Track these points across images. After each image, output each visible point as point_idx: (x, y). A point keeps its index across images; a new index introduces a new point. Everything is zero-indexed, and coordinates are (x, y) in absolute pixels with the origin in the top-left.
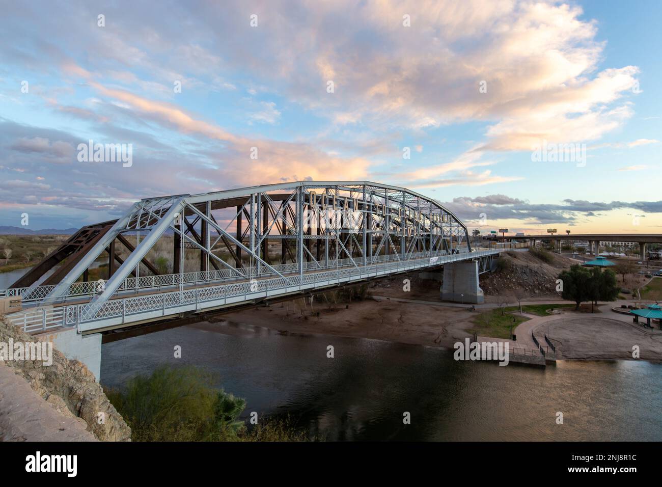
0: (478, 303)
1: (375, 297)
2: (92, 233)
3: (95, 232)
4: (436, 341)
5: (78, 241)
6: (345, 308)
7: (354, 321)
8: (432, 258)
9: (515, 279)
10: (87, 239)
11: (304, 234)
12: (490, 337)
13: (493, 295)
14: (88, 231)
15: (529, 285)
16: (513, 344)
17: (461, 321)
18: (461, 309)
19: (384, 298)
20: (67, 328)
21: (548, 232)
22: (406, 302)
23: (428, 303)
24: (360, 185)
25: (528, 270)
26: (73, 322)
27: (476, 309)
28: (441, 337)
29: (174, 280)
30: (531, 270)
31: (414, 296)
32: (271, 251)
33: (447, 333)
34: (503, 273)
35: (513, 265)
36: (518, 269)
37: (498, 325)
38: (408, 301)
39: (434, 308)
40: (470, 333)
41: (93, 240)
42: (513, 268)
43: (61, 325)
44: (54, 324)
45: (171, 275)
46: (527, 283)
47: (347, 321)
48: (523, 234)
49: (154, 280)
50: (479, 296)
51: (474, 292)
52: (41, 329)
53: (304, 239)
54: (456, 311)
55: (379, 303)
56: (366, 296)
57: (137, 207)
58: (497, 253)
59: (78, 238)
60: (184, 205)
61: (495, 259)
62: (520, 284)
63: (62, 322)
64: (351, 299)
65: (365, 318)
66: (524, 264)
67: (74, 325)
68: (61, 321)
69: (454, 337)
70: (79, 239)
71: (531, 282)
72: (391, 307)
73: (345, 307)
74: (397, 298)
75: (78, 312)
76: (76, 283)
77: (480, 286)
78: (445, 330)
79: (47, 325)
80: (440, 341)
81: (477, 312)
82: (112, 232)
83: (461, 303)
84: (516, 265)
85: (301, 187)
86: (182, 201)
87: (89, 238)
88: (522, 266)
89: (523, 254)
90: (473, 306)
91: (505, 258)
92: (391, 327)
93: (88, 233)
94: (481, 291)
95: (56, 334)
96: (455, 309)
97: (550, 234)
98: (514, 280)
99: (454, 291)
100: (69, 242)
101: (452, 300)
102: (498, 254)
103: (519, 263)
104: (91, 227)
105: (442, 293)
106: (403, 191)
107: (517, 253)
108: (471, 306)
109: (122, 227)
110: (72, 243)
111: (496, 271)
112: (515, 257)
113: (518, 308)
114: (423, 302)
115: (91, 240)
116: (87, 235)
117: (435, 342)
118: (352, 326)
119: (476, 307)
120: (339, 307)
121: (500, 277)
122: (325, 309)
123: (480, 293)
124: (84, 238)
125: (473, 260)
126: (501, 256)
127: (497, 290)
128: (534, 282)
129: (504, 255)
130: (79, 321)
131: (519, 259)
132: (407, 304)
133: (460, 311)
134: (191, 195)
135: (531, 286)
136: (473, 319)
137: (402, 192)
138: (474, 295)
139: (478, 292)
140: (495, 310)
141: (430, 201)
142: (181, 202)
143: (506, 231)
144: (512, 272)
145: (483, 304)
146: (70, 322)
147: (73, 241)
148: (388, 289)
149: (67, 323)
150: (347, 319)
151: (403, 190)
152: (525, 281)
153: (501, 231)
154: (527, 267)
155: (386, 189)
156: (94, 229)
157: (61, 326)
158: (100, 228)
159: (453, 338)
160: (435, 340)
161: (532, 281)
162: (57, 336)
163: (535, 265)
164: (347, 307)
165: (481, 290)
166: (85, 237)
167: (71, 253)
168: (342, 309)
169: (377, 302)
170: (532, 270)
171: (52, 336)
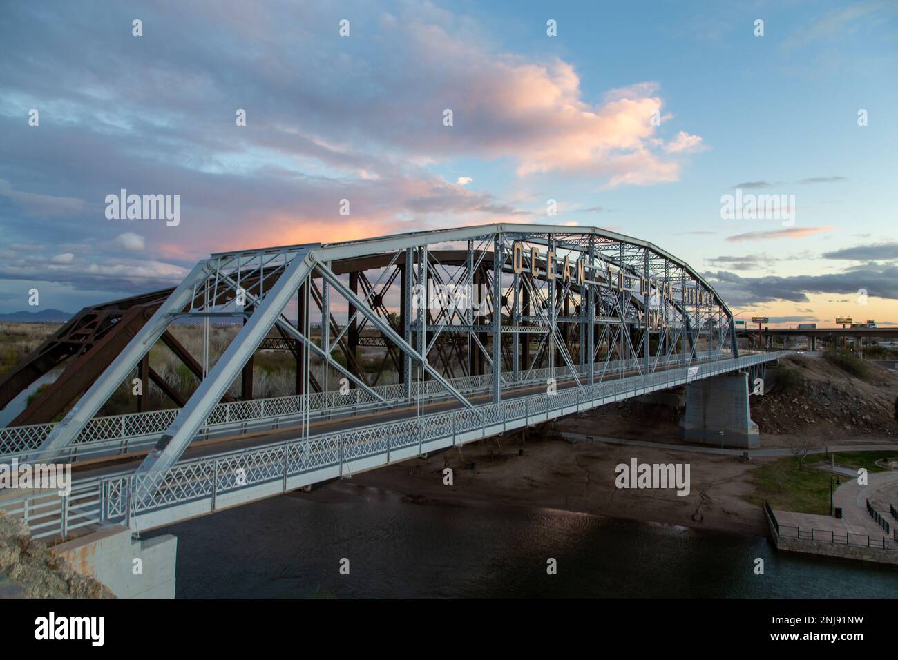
0: (750, 447)
1: (564, 435)
2: (104, 321)
3: (109, 318)
4: (695, 518)
5: (77, 334)
6: (516, 455)
7: (537, 477)
8: (690, 369)
9: (808, 404)
10: (97, 332)
11: (503, 324)
12: (792, 511)
13: (771, 433)
14: (95, 316)
15: (834, 415)
16: (839, 525)
17: (730, 480)
18: (722, 458)
19: (578, 437)
20: (110, 526)
21: (837, 323)
22: (621, 445)
23: (656, 445)
24: (583, 235)
25: (830, 390)
26: (120, 513)
27: (750, 458)
28: (700, 510)
29: (263, 410)
30: (835, 390)
31: (630, 432)
32: (364, 352)
33: (711, 503)
34: (785, 394)
35: (803, 381)
36: (812, 387)
37: (798, 489)
38: (623, 442)
39: (672, 455)
40: (753, 503)
41: (110, 333)
42: (803, 385)
43: (97, 520)
44: (85, 519)
45: (258, 400)
46: (830, 411)
47: (525, 478)
48: (814, 325)
49: (228, 411)
50: (750, 435)
51: (742, 428)
52: (57, 531)
53: (503, 334)
54: (714, 462)
55: (575, 446)
56: (550, 433)
57: (206, 269)
58: (774, 358)
59: (76, 329)
60: (310, 264)
61: (771, 371)
62: (817, 414)
63: (98, 515)
64: (524, 438)
65: (556, 474)
66: (823, 379)
67: (122, 518)
68: (97, 511)
69: (725, 509)
70: (79, 332)
71: (836, 410)
72: (598, 454)
73: (517, 452)
74: (604, 436)
75: (131, 490)
76: (96, 419)
77: (752, 418)
78: (706, 496)
79: (72, 522)
80: (702, 518)
81: (752, 463)
82: (160, 318)
83: (719, 447)
84: (809, 381)
85: (498, 234)
86: (307, 256)
87: (100, 329)
88: (820, 382)
89: (815, 361)
90: (746, 454)
91: (788, 368)
92: (605, 490)
93: (96, 320)
94: (754, 427)
95: (93, 543)
96: (711, 458)
97: (841, 326)
98: (806, 407)
99: (705, 426)
100: (60, 337)
101: (701, 441)
102: (775, 362)
103: (814, 378)
104: (100, 308)
105: (683, 429)
106: (645, 247)
107: (808, 360)
108: (739, 453)
109: (179, 310)
110: (65, 339)
111: (772, 390)
112: (804, 367)
113: (826, 458)
114: (651, 444)
115: (106, 333)
116: (95, 323)
117: (693, 520)
118: (537, 487)
119: (751, 455)
120: (507, 452)
121: (780, 402)
122: (482, 457)
123: (752, 430)
124: (91, 330)
125: (740, 371)
126: (780, 365)
127: (778, 425)
128: (842, 410)
129: (785, 363)
130: (131, 511)
131: (810, 370)
132: (623, 447)
133: (721, 462)
134: (322, 243)
135: (838, 417)
136: (749, 477)
137: (643, 250)
138: (744, 433)
139: (749, 427)
140: (785, 460)
141: (682, 267)
142: (307, 259)
143: (765, 320)
144: (802, 392)
145: (757, 449)
146: (115, 512)
147: (68, 336)
148: (584, 421)
149: (110, 517)
150: (525, 475)
151: (646, 245)
152: (826, 408)
153: (755, 320)
154: (828, 384)
155: (621, 242)
156: (106, 312)
157: (97, 523)
158: (117, 311)
159: (723, 511)
160: (693, 516)
161: (839, 409)
162: (94, 548)
163: (841, 381)
164: (521, 451)
165: (755, 424)
166: (93, 326)
167: (65, 356)
168: (512, 456)
169: (570, 443)
170: (837, 390)
171: (85, 549)
